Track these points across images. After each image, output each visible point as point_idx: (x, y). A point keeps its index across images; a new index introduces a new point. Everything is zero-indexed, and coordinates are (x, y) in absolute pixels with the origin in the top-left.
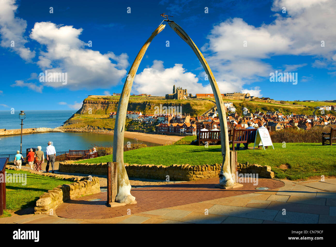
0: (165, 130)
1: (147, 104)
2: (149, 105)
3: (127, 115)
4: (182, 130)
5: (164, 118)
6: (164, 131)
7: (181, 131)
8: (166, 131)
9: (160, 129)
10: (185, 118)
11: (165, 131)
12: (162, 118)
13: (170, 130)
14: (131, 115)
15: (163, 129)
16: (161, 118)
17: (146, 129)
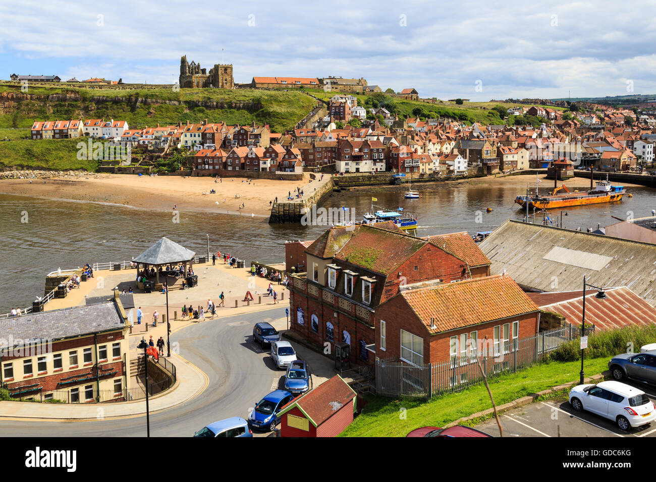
0: (213, 165)
1: (140, 99)
2: (145, 103)
3: (87, 129)
4: (265, 163)
5: (199, 136)
6: (211, 167)
7: (262, 166)
8: (217, 167)
9: (200, 164)
10: (260, 135)
11: (214, 168)
12: (195, 136)
13: (230, 166)
14: (97, 129)
15: (209, 164)
16: (191, 136)
17: (152, 165)
